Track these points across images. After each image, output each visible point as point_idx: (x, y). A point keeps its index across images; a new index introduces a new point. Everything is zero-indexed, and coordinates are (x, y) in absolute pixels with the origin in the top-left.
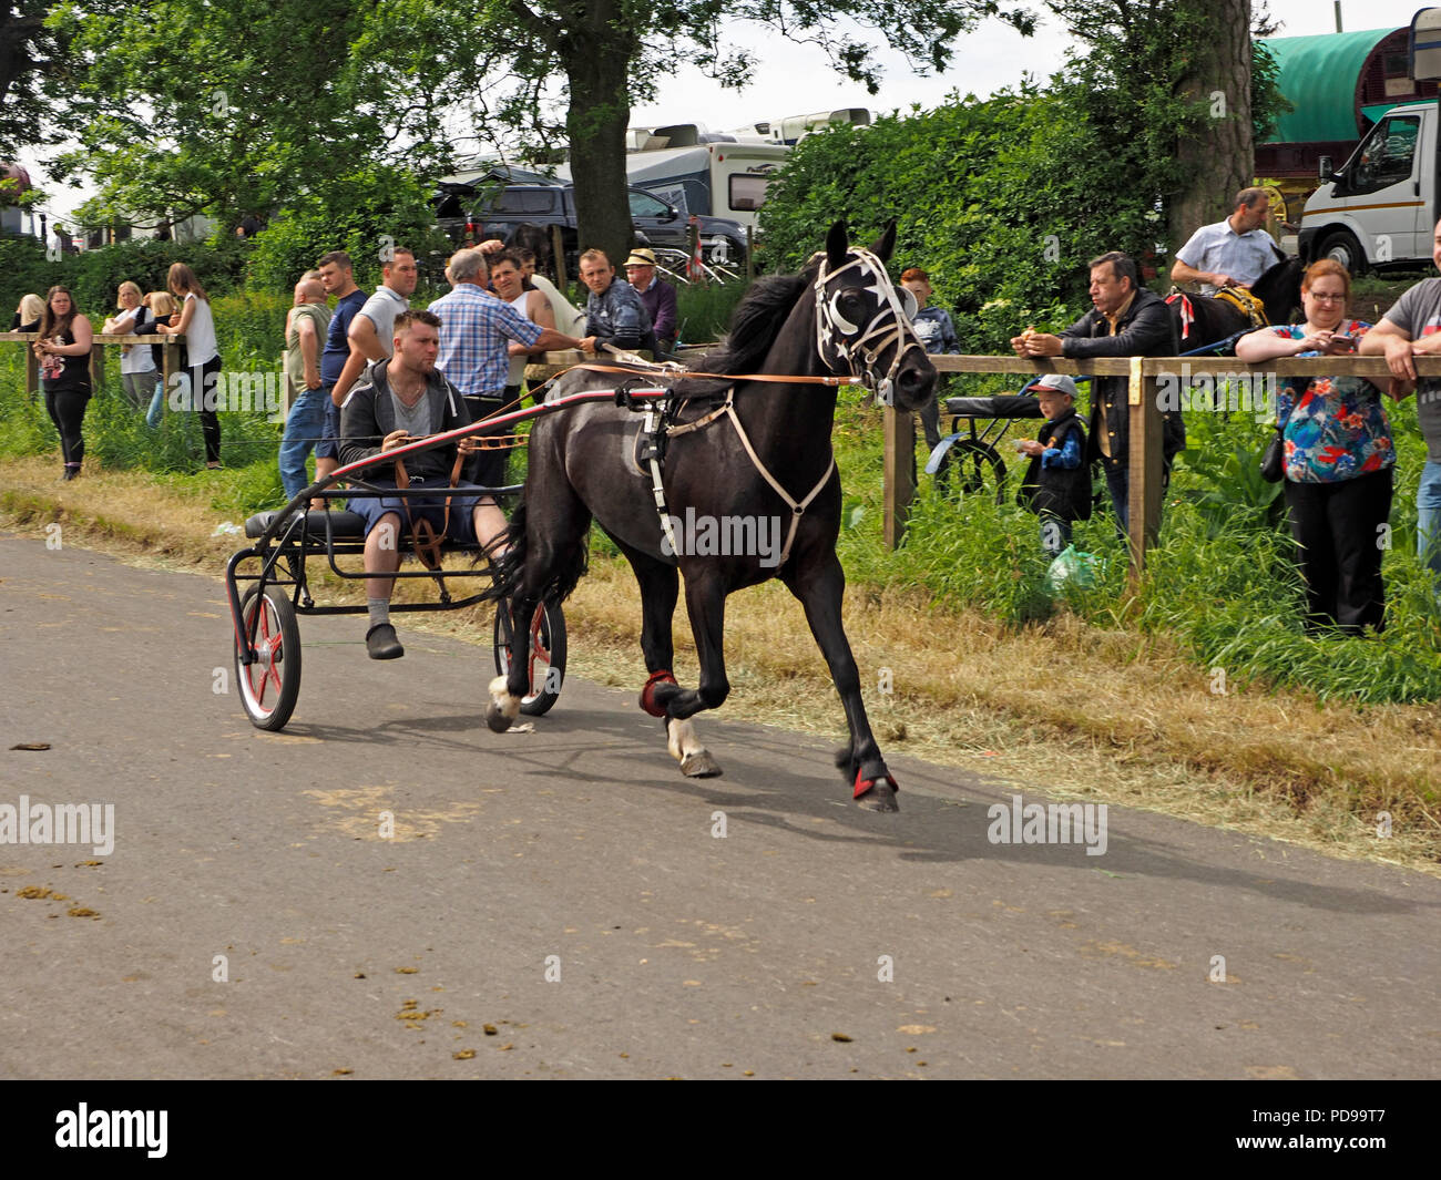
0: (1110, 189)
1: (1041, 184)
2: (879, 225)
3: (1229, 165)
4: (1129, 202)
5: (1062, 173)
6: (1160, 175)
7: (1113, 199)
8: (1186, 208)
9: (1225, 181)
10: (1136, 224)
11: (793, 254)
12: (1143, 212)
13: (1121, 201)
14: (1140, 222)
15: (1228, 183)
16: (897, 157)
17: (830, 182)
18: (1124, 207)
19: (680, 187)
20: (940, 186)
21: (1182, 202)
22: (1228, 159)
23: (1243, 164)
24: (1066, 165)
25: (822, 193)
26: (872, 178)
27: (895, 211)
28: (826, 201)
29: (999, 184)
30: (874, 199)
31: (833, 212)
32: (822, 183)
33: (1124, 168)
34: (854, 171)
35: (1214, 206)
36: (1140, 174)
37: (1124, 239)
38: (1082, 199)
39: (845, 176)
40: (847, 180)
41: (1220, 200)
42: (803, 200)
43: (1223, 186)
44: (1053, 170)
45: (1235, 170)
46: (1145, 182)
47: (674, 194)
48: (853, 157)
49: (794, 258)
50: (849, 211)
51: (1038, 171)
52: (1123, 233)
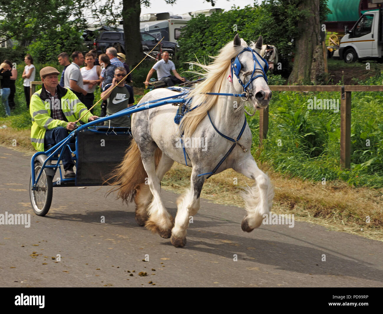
0: (278, 35)
1: (258, 34)
2: (212, 45)
3: (312, 29)
4: (283, 39)
5: (264, 31)
6: (292, 32)
7: (279, 38)
8: (300, 41)
9: (311, 33)
10: (285, 46)
11: (187, 54)
12: (287, 43)
13: (281, 39)
14: (286, 45)
15: (312, 34)
16: (217, 25)
17: (198, 32)
18: (282, 41)
19: (159, 32)
20: (229, 34)
21: (299, 40)
22: (312, 27)
23: (317, 29)
24: (265, 28)
25: (196, 35)
26: (210, 31)
27: (217, 41)
28: (197, 38)
29: (246, 34)
30: (210, 38)
31: (199, 41)
32: (196, 33)
33: (281, 30)
34: (205, 29)
35: (308, 41)
36: (287, 31)
37: (281, 50)
38: (270, 38)
39: (203, 30)
40: (203, 31)
41: (310, 39)
42: (190, 38)
43: (311, 35)
44: (261, 30)
45: (314, 31)
46: (287, 34)
47: (158, 34)
48: (205, 25)
49: (187, 55)
50: (203, 41)
51: (257, 30)
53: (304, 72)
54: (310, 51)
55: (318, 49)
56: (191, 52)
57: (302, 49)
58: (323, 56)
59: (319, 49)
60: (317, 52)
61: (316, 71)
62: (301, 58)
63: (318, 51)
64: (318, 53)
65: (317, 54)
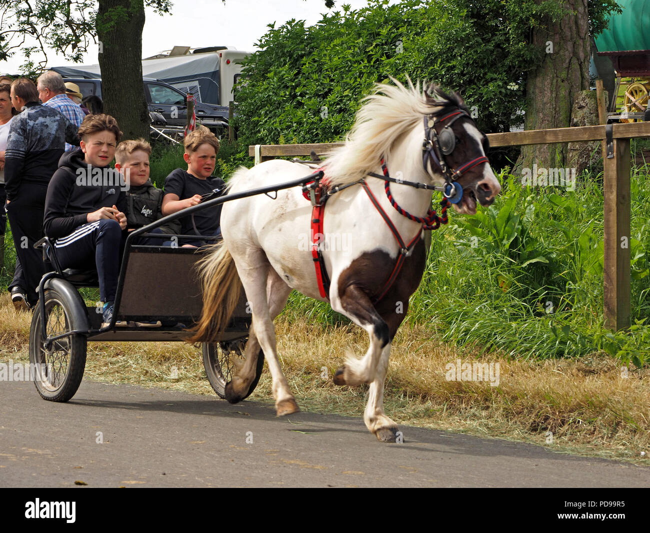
0: (483, 67)
1: (432, 63)
2: (319, 96)
3: (570, 49)
4: (495, 76)
5: (448, 55)
6: (518, 56)
7: (485, 74)
8: (538, 81)
9: (567, 61)
10: (500, 92)
11: (256, 118)
12: (506, 84)
13: (489, 75)
14: (503, 90)
15: (570, 63)
16: (332, 45)
17: (285, 64)
18: (492, 80)
20: (362, 66)
21: (536, 77)
22: (569, 46)
23: (581, 49)
24: (451, 49)
25: (280, 72)
26: (315, 61)
27: (331, 85)
28: (281, 79)
29: (405, 64)
30: (315, 76)
31: (286, 87)
32: (279, 66)
33: (492, 52)
34: (302, 56)
35: (559, 80)
36: (505, 55)
38: (462, 74)
39: (296, 60)
40: (296, 62)
41: (563, 75)
42: (266, 78)
43: (565, 65)
44: (441, 54)
45: (575, 54)
46: (507, 62)
47: (192, 88)
48: (302, 46)
49: (258, 121)
50: (297, 86)
51: (431, 53)
52: (492, 99)
53: (549, 158)
54: (563, 105)
55: (584, 99)
56: (266, 114)
57: (545, 100)
58: (597, 116)
59: (587, 100)
60: (581, 108)
61: (581, 156)
62: (542, 122)
63: (584, 104)
64: (585, 110)
65: (580, 113)
